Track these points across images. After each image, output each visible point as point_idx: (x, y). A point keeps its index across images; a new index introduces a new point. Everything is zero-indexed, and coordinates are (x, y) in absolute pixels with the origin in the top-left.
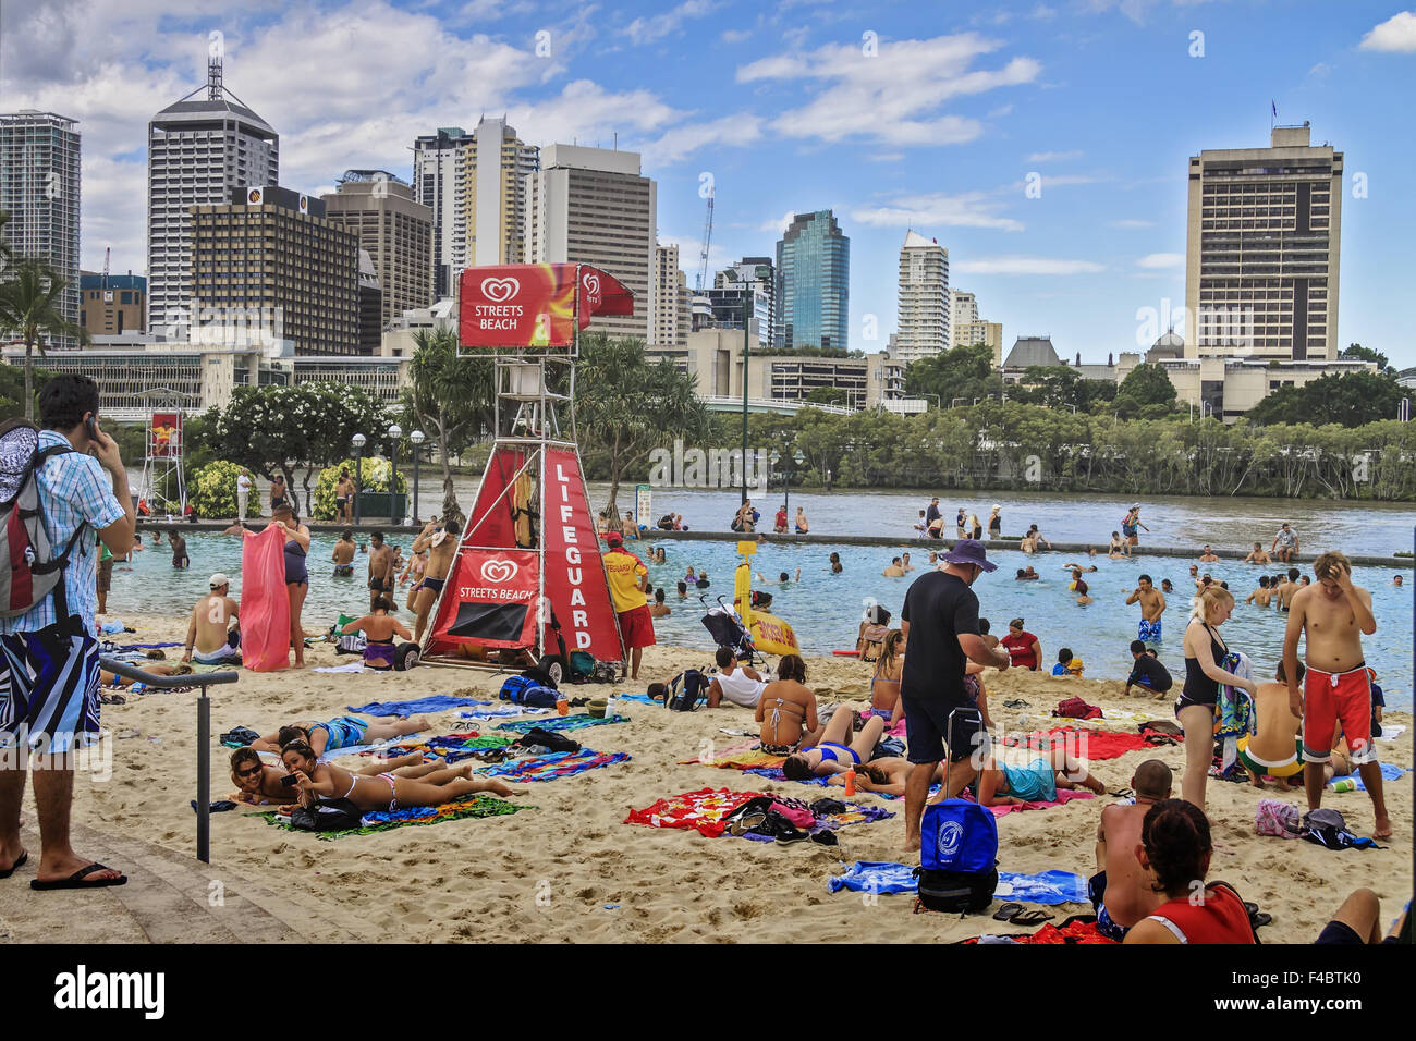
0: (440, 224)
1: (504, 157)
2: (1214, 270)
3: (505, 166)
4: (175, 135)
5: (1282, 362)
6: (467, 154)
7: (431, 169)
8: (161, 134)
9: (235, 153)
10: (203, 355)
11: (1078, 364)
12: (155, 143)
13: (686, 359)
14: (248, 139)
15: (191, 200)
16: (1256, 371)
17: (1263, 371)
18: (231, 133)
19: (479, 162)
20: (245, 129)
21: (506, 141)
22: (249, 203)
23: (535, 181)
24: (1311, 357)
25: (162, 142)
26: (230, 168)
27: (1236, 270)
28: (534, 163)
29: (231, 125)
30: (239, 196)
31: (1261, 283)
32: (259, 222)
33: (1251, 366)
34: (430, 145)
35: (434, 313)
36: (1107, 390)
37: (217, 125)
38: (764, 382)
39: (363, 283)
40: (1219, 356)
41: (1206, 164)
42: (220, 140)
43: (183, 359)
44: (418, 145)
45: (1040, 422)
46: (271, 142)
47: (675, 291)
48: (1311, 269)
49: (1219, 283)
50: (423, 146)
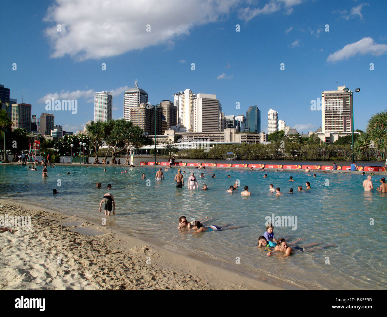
0: (179, 110)
1: (190, 97)
2: (328, 115)
4: (129, 95)
5: (342, 133)
6: (183, 96)
7: (177, 100)
11: (302, 134)
13: (224, 134)
16: (336, 135)
17: (338, 135)
18: (139, 94)
19: (185, 98)
20: (141, 93)
21: (190, 93)
22: (141, 107)
23: (196, 101)
24: (347, 132)
25: (126, 96)
26: (139, 100)
27: (332, 114)
28: (195, 98)
29: (139, 92)
31: (337, 117)
32: (142, 110)
33: (335, 134)
34: (177, 95)
36: (307, 139)
37: (136, 93)
38: (239, 139)
40: (329, 132)
41: (325, 94)
42: (137, 95)
45: (289, 145)
46: (146, 95)
47: (224, 121)
48: (347, 114)
49: (329, 117)
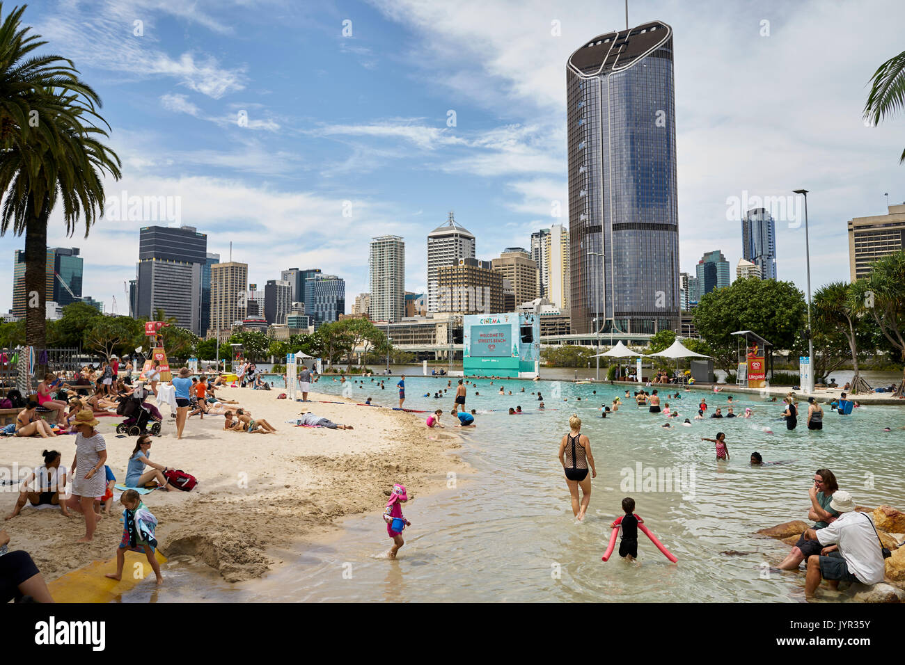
1: (562, 240)
3: (562, 243)
4: (436, 241)
6: (547, 239)
7: (537, 246)
8: (431, 240)
9: (458, 245)
10: (436, 324)
12: (429, 244)
14: (463, 240)
15: (437, 265)
18: (457, 238)
19: (552, 242)
20: (462, 236)
21: (563, 233)
22: (459, 265)
25: (432, 243)
26: (456, 251)
29: (456, 235)
30: (456, 262)
32: (462, 272)
34: (537, 236)
35: (534, 303)
37: (451, 235)
39: (505, 292)
41: (855, 224)
42: (452, 241)
43: (430, 326)
44: (532, 236)
46: (473, 240)
50: (534, 237)
